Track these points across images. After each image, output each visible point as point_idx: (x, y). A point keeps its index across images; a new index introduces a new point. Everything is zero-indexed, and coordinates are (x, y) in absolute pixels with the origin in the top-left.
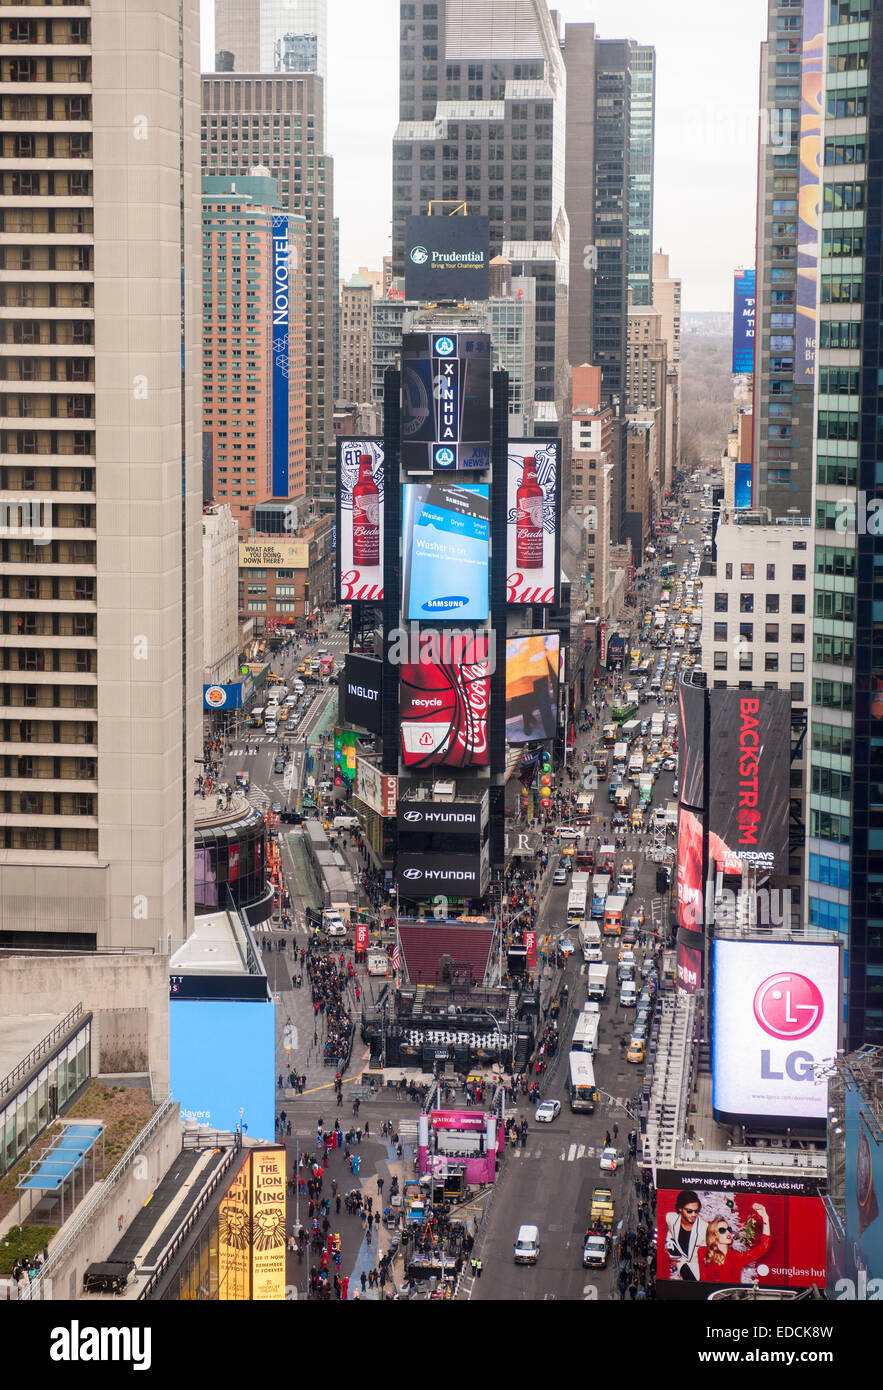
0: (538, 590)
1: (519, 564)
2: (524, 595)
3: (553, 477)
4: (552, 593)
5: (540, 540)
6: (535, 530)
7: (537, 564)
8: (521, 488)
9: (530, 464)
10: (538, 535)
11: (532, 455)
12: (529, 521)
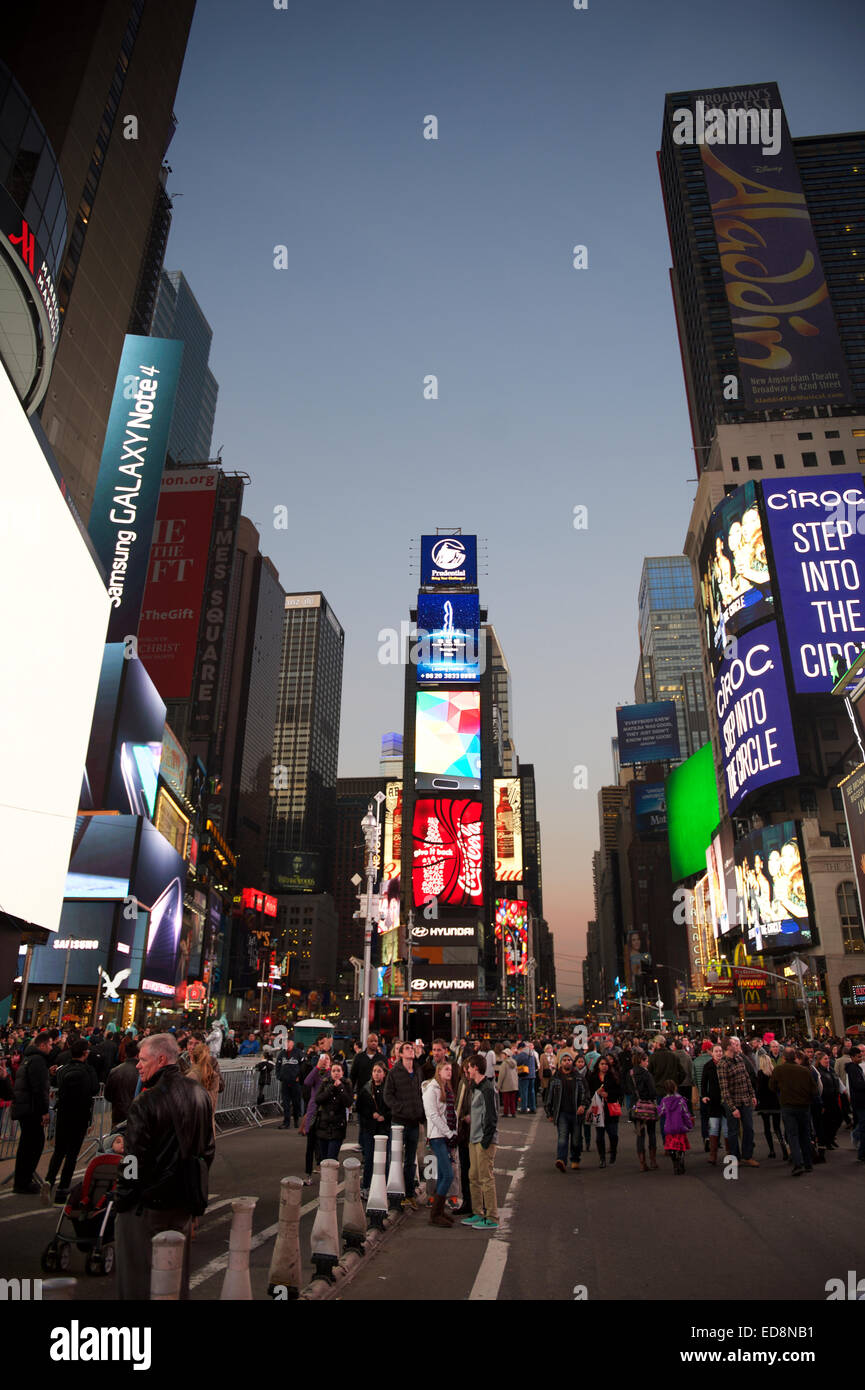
0: (512, 872)
1: (499, 856)
2: (503, 876)
3: (519, 799)
4: (521, 873)
5: (512, 839)
6: (508, 833)
7: (510, 855)
8: (499, 806)
9: (504, 792)
10: (510, 836)
11: (505, 786)
12: (504, 828)
